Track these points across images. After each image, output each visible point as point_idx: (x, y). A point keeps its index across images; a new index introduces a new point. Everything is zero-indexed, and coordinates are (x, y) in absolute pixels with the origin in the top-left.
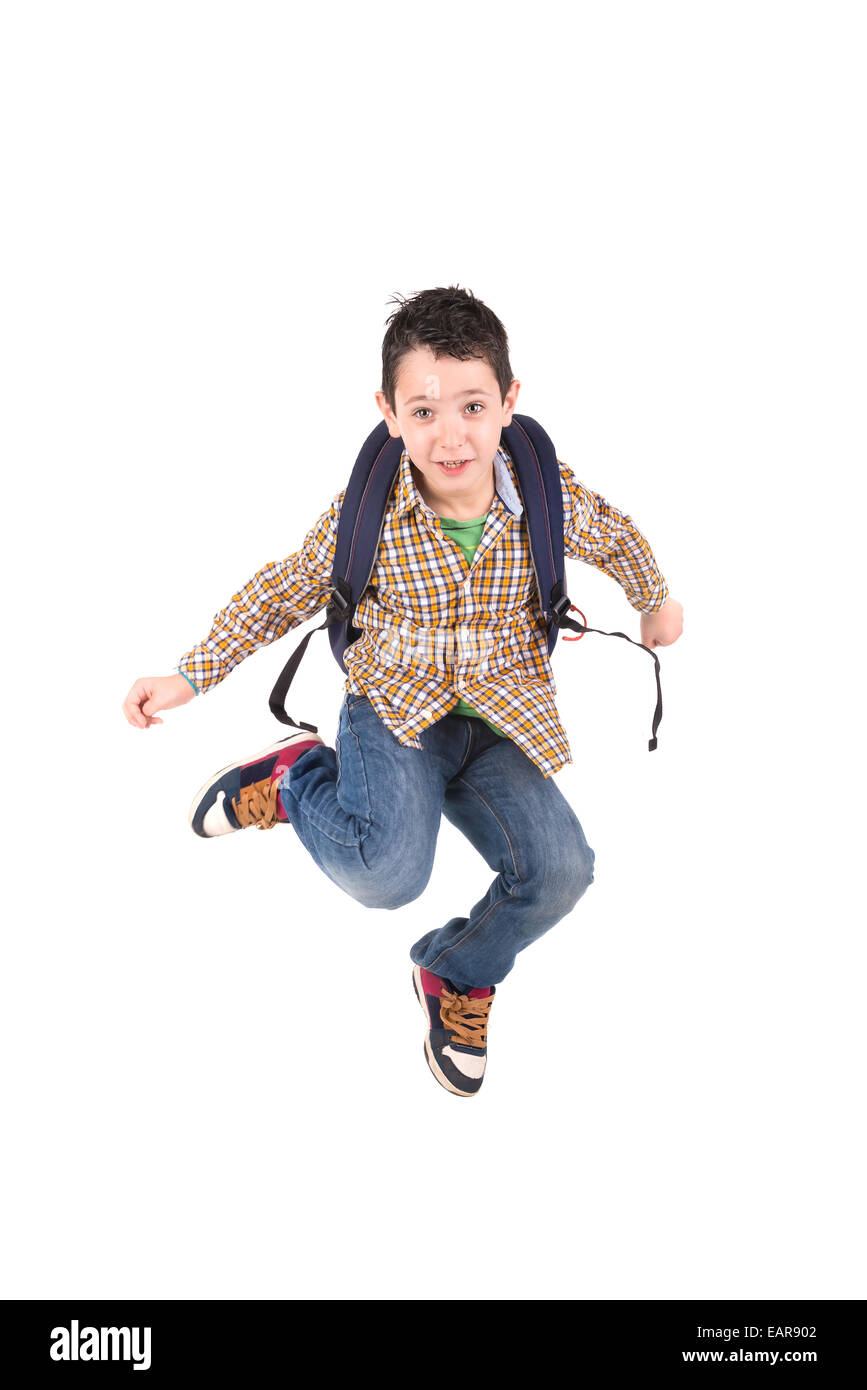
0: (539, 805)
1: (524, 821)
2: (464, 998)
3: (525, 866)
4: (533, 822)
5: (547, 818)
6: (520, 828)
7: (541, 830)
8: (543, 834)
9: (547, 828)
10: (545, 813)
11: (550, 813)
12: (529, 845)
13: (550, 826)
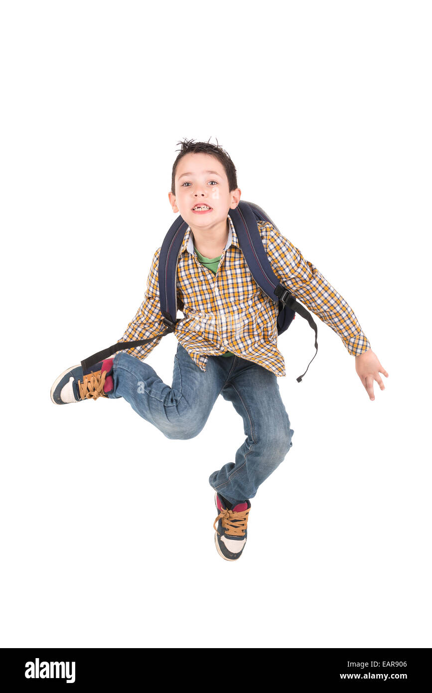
0: (267, 406)
1: (259, 413)
2: (230, 512)
3: (256, 435)
4: (263, 414)
5: (270, 412)
6: (256, 416)
7: (266, 418)
8: (267, 421)
9: (269, 417)
10: (269, 409)
11: (272, 410)
12: (259, 426)
13: (271, 417)
